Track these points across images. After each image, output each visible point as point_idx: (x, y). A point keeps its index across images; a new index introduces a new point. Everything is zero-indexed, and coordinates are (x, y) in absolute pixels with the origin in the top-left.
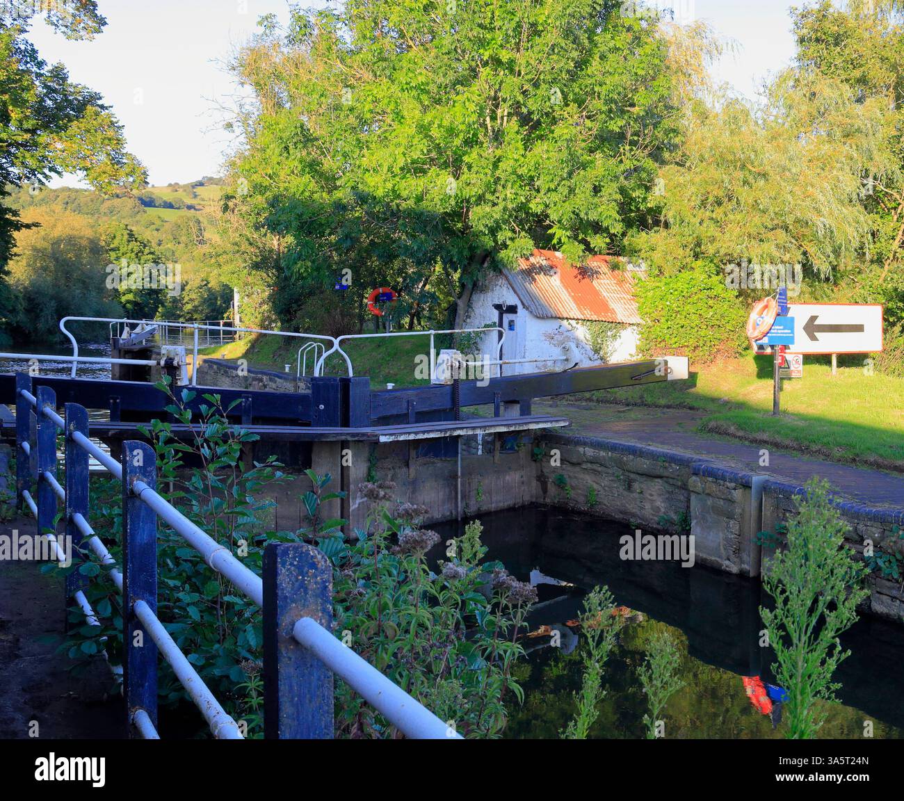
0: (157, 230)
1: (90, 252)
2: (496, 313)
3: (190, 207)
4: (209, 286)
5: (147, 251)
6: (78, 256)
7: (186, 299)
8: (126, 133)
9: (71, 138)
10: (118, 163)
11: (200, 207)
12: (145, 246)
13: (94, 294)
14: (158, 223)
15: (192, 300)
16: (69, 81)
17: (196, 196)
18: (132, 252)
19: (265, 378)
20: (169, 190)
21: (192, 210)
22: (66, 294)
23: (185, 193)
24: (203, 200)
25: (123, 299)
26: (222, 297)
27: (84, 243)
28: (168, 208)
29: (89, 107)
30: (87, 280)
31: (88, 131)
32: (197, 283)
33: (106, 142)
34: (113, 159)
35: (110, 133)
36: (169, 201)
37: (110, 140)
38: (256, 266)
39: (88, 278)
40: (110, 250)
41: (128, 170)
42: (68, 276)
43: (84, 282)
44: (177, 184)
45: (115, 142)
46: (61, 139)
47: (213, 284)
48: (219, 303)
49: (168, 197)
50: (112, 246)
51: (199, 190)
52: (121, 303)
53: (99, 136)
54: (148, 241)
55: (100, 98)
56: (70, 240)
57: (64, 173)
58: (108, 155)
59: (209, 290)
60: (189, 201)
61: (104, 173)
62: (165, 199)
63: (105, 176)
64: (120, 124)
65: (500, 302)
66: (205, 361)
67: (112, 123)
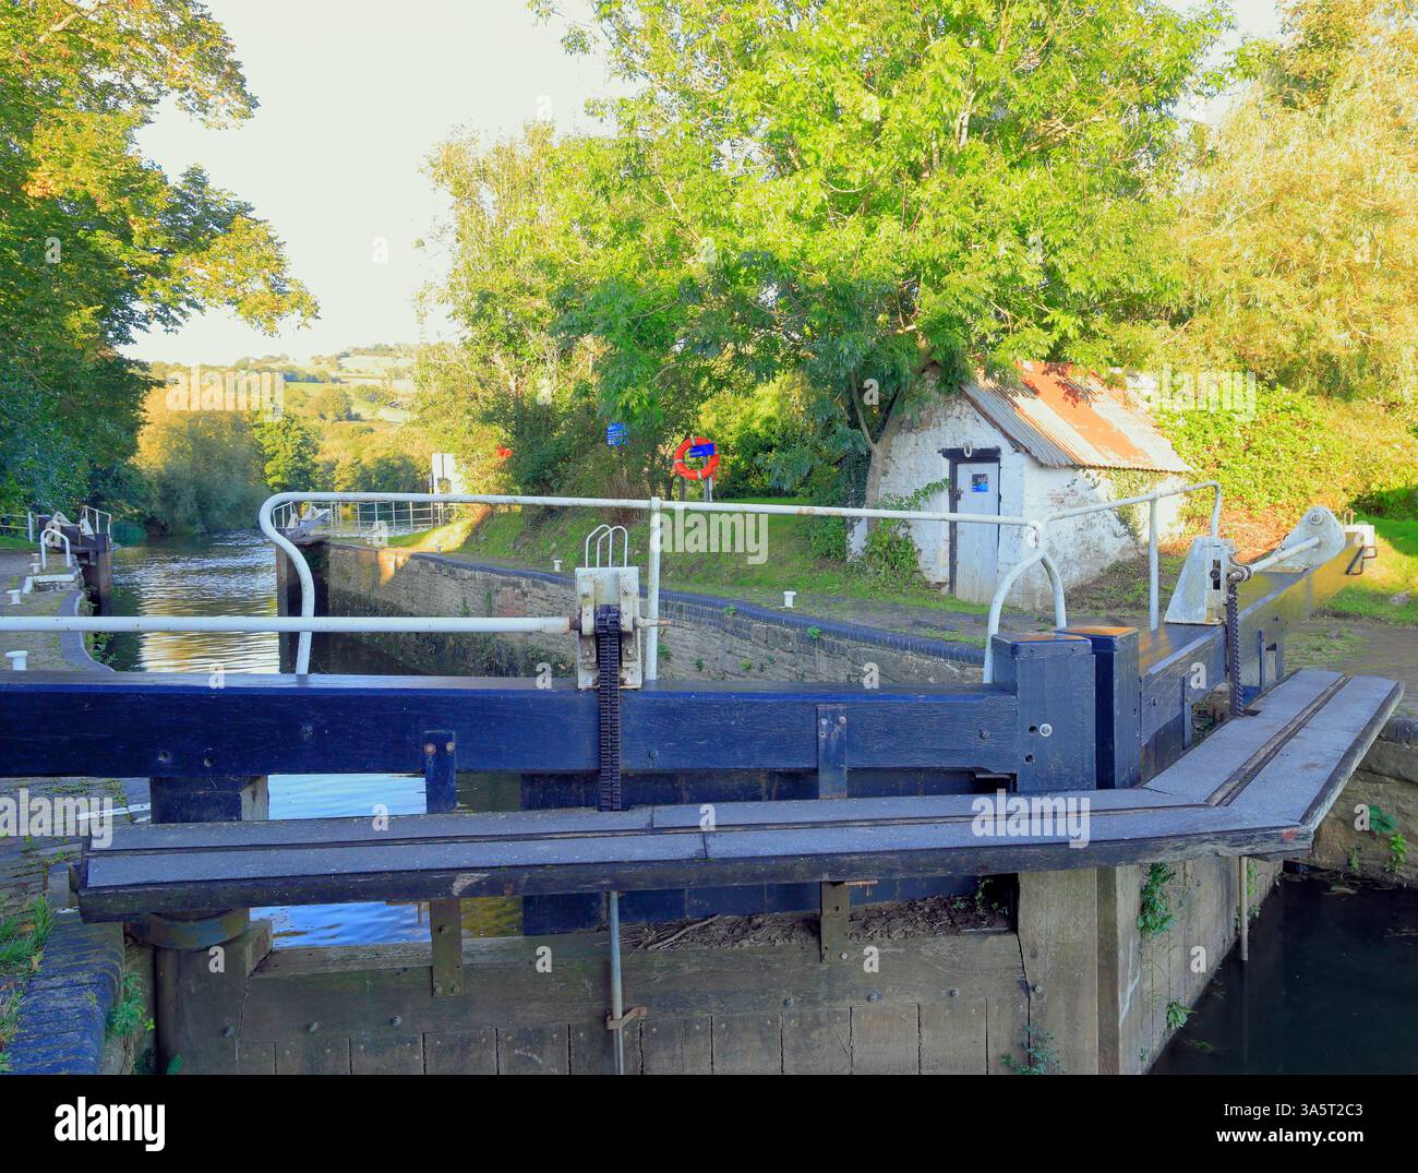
0: (301, 406)
1: (233, 429)
2: (946, 463)
3: (335, 380)
4: (363, 463)
5: (294, 426)
6: (219, 435)
7: (337, 479)
8: (286, 252)
9: (214, 259)
10: (280, 292)
11: (346, 380)
12: (293, 421)
13: (239, 476)
14: (302, 398)
15: (344, 480)
16: (211, 186)
17: (341, 368)
18: (279, 428)
19: (524, 582)
20: (312, 363)
21: (338, 384)
22: (206, 478)
23: (329, 366)
24: (348, 372)
25: (270, 482)
26: (377, 476)
27: (225, 419)
28: (313, 381)
29: (238, 218)
30: (231, 462)
31: (239, 250)
32: (348, 461)
33: (264, 262)
34: (274, 286)
35: (268, 251)
36: (312, 374)
37: (268, 260)
38: (488, 418)
39: (231, 458)
40: (255, 426)
41: (294, 300)
42: (208, 459)
43: (226, 464)
44: (320, 356)
45: (275, 262)
46: (202, 261)
47: (366, 460)
48: (374, 481)
49: (312, 370)
50: (256, 422)
51: (344, 361)
52: (268, 486)
53: (253, 254)
54: (296, 416)
55: (252, 209)
56: (210, 416)
57: (207, 308)
58: (267, 280)
59: (363, 468)
60: (334, 374)
61: (262, 304)
62: (308, 372)
63: (263, 308)
64: (279, 240)
65: (959, 444)
66: (413, 557)
67: (271, 240)
